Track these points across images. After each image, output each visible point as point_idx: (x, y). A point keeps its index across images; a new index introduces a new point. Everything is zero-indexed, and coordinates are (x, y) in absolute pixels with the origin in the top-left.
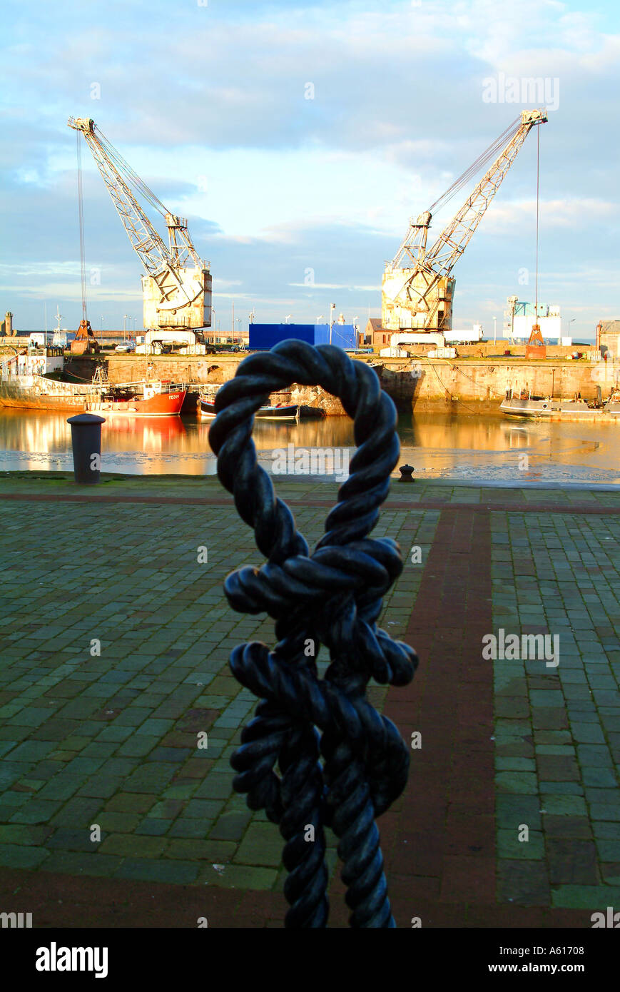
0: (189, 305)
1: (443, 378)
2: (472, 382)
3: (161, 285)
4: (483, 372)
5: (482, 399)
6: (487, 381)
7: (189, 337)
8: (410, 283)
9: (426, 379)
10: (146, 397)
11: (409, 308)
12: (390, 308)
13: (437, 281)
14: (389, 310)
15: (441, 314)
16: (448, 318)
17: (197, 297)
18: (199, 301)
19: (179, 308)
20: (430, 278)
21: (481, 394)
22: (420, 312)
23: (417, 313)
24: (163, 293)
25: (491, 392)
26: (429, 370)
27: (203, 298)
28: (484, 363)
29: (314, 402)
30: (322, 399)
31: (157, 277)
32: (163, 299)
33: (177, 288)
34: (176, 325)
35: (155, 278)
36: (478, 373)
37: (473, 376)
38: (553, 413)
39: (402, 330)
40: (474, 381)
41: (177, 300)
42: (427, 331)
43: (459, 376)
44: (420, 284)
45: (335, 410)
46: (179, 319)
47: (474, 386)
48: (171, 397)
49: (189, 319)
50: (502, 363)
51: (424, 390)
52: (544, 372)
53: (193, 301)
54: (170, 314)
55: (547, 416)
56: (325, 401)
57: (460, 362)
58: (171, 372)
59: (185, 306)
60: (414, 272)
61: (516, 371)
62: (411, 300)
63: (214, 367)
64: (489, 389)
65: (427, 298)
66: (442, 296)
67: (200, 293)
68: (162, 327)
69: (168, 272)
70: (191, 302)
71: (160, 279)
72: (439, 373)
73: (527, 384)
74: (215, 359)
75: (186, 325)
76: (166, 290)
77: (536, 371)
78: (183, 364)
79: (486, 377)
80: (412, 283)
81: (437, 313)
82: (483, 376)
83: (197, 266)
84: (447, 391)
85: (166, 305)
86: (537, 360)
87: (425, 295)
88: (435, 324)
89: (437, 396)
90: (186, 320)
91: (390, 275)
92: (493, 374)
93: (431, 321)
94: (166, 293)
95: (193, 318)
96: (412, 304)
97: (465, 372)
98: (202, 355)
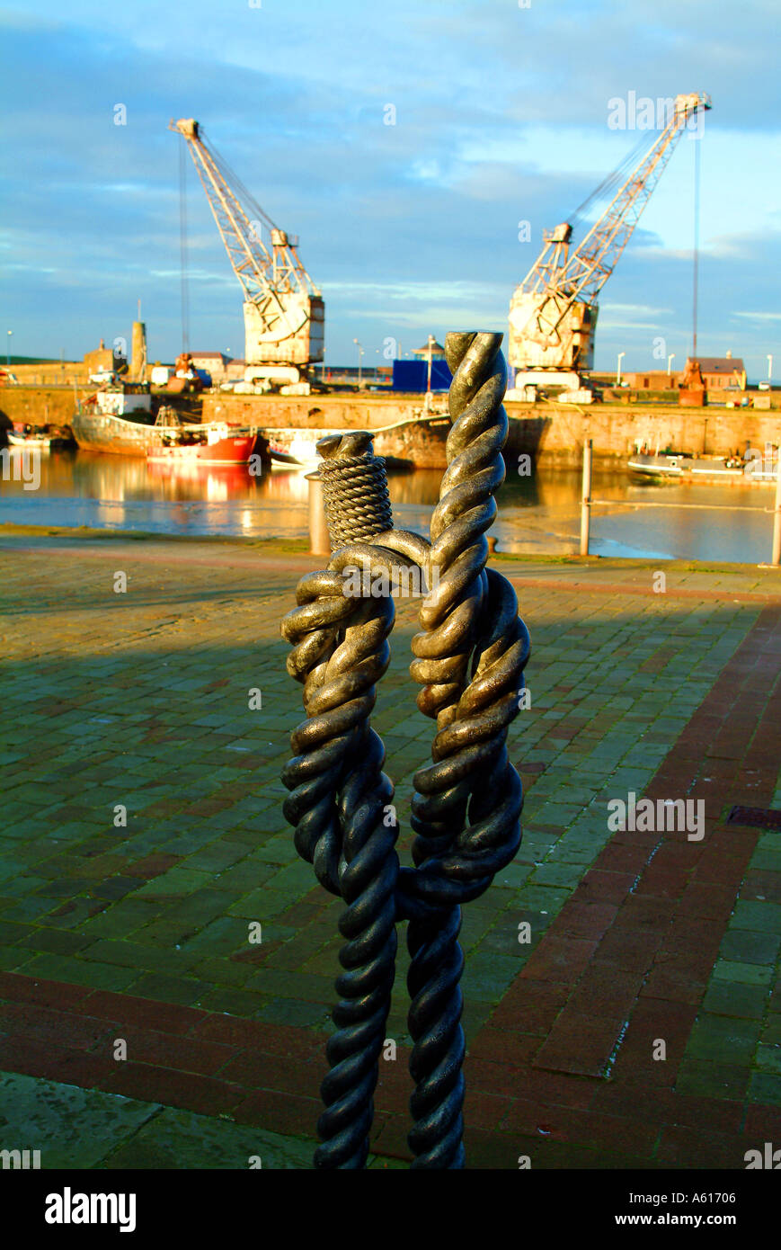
0: (292, 336)
1: (573, 427)
2: (607, 433)
3: (263, 312)
4: (621, 421)
5: (618, 455)
7: (293, 374)
8: (541, 311)
9: (552, 430)
10: (210, 443)
11: (539, 342)
13: (571, 309)
14: (517, 344)
15: (576, 349)
16: (585, 353)
17: (301, 328)
18: (304, 332)
19: (281, 340)
20: (564, 304)
21: (617, 448)
22: (551, 346)
23: (548, 348)
24: (265, 322)
25: (629, 446)
26: (556, 419)
27: (309, 328)
31: (259, 304)
32: (265, 329)
33: (280, 316)
34: (278, 359)
35: (257, 305)
36: (614, 423)
37: (609, 426)
38: (682, 473)
39: (530, 368)
40: (609, 432)
41: (280, 331)
42: (560, 369)
43: (591, 426)
44: (552, 313)
46: (283, 352)
47: (609, 439)
48: (237, 443)
49: (293, 352)
50: (643, 410)
51: (550, 440)
52: (694, 422)
53: (297, 331)
54: (272, 347)
55: (675, 476)
57: (593, 409)
58: (269, 414)
59: (289, 337)
60: (545, 297)
61: (661, 420)
62: (541, 331)
63: (316, 411)
64: (627, 442)
65: (560, 329)
66: (577, 327)
67: (305, 323)
68: (263, 362)
69: (271, 299)
70: (294, 334)
71: (262, 307)
72: (568, 421)
73: (673, 437)
74: (319, 401)
75: (290, 359)
76: (269, 320)
77: (684, 422)
78: (282, 406)
79: (625, 427)
80: (544, 310)
81: (571, 349)
82: (620, 425)
83: (303, 292)
84: (578, 443)
85: (270, 336)
86: (689, 408)
87: (557, 326)
88: (569, 361)
89: (566, 450)
90: (290, 354)
91: (520, 301)
92: (633, 423)
93: (564, 357)
94: (268, 322)
95: (297, 352)
96: (542, 337)
97: (599, 420)
98: (304, 396)
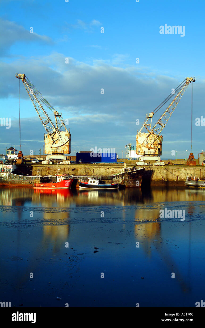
0: (64, 145)
1: (161, 173)
2: (172, 174)
3: (53, 137)
4: (176, 170)
5: (175, 180)
6: (177, 174)
7: (64, 158)
8: (148, 138)
9: (155, 173)
10: (58, 181)
11: (147, 147)
12: (140, 147)
13: (157, 138)
14: (139, 148)
15: (159, 149)
16: (161, 150)
17: (67, 142)
18: (67, 144)
19: (60, 146)
20: (156, 136)
21: (175, 179)
22: (152, 148)
23: (150, 149)
24: (53, 141)
25: (178, 178)
26: (156, 170)
27: (69, 143)
28: (176, 167)
29: (121, 182)
30: (124, 181)
31: (51, 134)
32: (54, 143)
33: (59, 139)
34: (58, 153)
36: (174, 171)
37: (172, 172)
39: (145, 155)
41: (59, 143)
42: (154, 155)
43: (167, 172)
44: (151, 139)
45: (128, 185)
46: (60, 150)
47: (172, 176)
48: (68, 181)
49: (64, 151)
50: (182, 167)
51: (154, 177)
52: (197, 170)
53: (65, 144)
54: (56, 149)
56: (125, 182)
57: (168, 167)
58: (57, 171)
59: (62, 146)
60: (149, 134)
61: (187, 170)
62: (148, 144)
63: (74, 169)
64: (178, 177)
66: (160, 143)
67: (68, 141)
68: (53, 154)
69: (56, 133)
71: (52, 135)
72: (160, 171)
73: (191, 175)
74: (75, 166)
75: (62, 153)
76: (55, 140)
77: (194, 170)
78: (62, 168)
79: (177, 172)
81: (158, 149)
82: (175, 172)
83: (67, 131)
84: (163, 178)
85: (54, 145)
86: (193, 166)
87: (153, 143)
88: (157, 153)
89: (159, 180)
90: (62, 151)
91: (140, 135)
92: (179, 171)
93: (155, 152)
94: (55, 141)
95: (65, 150)
96: (149, 146)
97: (169, 170)
98: (68, 165)
